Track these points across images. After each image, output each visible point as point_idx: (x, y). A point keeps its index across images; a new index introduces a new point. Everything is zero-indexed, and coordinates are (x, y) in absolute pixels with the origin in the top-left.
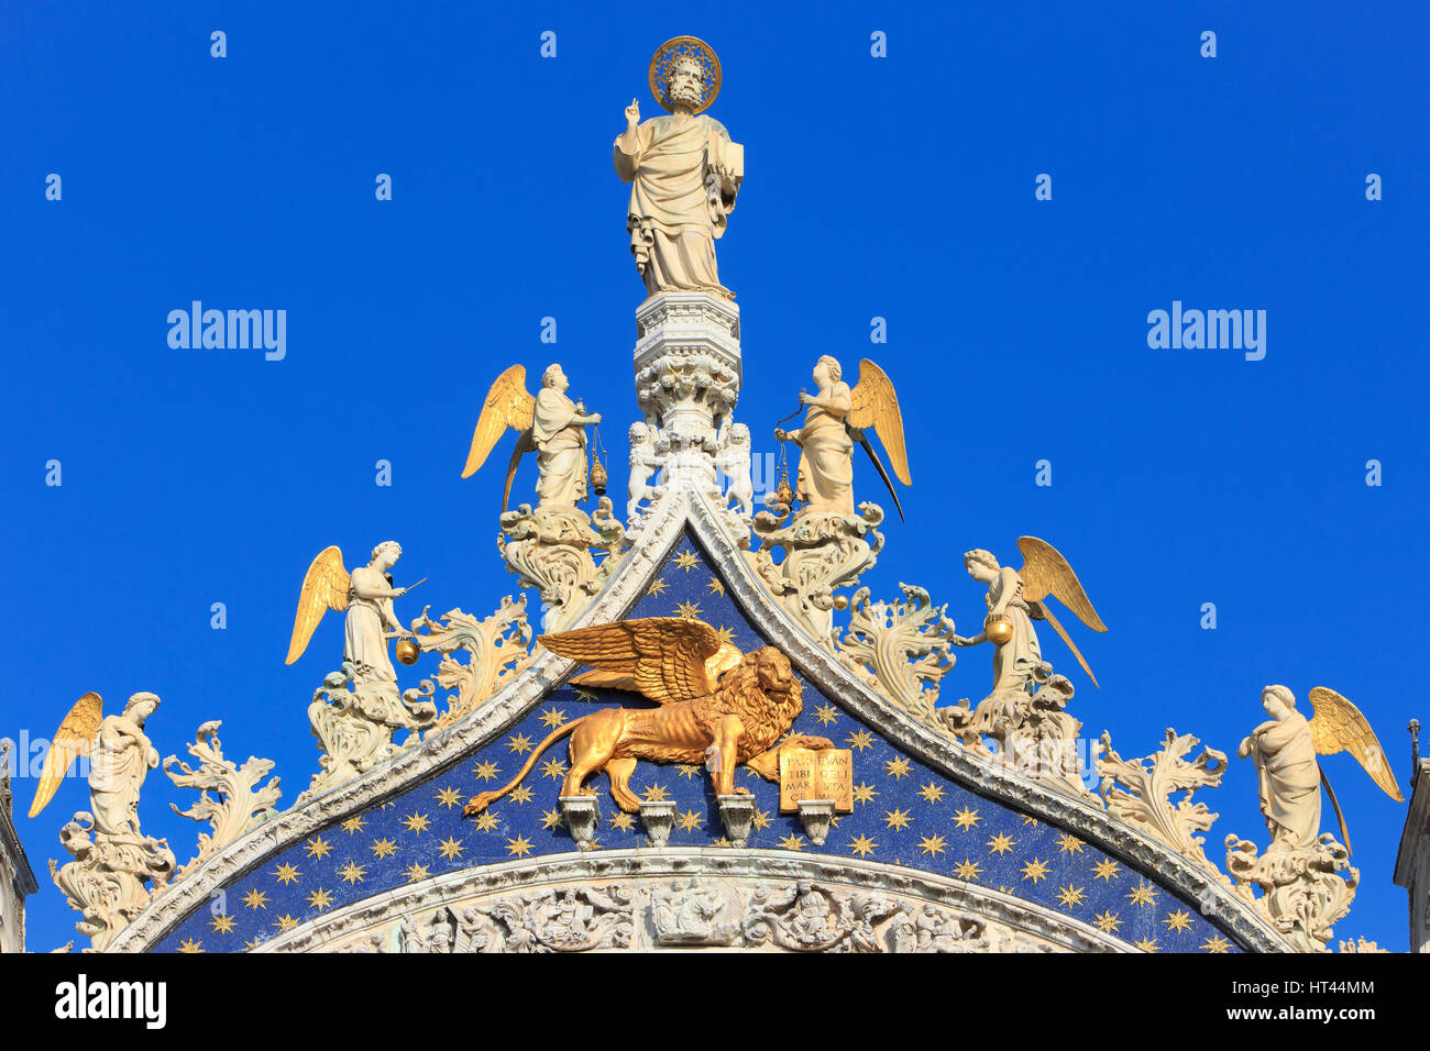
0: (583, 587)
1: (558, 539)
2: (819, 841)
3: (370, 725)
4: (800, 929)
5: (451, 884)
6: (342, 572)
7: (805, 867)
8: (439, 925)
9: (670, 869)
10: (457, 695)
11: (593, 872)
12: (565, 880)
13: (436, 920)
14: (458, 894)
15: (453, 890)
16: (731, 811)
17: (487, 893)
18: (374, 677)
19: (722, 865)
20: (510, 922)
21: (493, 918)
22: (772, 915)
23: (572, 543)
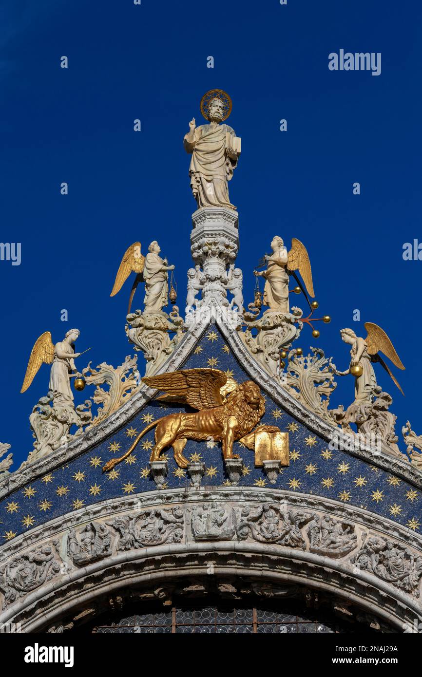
0: (164, 351)
1: (153, 327)
2: (273, 482)
3: (59, 424)
4: (264, 530)
5: (94, 510)
6: (51, 344)
7: (267, 495)
8: (87, 533)
9: (202, 498)
10: (102, 407)
11: (164, 501)
12: (151, 505)
13: (86, 530)
14: (98, 515)
15: (95, 513)
16: (231, 467)
17: (112, 514)
18: (63, 399)
19: (226, 495)
20: (122, 530)
21: (114, 528)
22: (251, 523)
23: (160, 329)
